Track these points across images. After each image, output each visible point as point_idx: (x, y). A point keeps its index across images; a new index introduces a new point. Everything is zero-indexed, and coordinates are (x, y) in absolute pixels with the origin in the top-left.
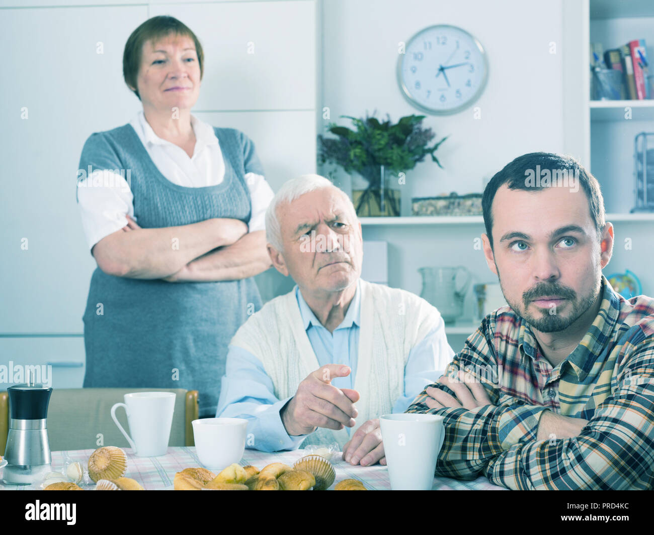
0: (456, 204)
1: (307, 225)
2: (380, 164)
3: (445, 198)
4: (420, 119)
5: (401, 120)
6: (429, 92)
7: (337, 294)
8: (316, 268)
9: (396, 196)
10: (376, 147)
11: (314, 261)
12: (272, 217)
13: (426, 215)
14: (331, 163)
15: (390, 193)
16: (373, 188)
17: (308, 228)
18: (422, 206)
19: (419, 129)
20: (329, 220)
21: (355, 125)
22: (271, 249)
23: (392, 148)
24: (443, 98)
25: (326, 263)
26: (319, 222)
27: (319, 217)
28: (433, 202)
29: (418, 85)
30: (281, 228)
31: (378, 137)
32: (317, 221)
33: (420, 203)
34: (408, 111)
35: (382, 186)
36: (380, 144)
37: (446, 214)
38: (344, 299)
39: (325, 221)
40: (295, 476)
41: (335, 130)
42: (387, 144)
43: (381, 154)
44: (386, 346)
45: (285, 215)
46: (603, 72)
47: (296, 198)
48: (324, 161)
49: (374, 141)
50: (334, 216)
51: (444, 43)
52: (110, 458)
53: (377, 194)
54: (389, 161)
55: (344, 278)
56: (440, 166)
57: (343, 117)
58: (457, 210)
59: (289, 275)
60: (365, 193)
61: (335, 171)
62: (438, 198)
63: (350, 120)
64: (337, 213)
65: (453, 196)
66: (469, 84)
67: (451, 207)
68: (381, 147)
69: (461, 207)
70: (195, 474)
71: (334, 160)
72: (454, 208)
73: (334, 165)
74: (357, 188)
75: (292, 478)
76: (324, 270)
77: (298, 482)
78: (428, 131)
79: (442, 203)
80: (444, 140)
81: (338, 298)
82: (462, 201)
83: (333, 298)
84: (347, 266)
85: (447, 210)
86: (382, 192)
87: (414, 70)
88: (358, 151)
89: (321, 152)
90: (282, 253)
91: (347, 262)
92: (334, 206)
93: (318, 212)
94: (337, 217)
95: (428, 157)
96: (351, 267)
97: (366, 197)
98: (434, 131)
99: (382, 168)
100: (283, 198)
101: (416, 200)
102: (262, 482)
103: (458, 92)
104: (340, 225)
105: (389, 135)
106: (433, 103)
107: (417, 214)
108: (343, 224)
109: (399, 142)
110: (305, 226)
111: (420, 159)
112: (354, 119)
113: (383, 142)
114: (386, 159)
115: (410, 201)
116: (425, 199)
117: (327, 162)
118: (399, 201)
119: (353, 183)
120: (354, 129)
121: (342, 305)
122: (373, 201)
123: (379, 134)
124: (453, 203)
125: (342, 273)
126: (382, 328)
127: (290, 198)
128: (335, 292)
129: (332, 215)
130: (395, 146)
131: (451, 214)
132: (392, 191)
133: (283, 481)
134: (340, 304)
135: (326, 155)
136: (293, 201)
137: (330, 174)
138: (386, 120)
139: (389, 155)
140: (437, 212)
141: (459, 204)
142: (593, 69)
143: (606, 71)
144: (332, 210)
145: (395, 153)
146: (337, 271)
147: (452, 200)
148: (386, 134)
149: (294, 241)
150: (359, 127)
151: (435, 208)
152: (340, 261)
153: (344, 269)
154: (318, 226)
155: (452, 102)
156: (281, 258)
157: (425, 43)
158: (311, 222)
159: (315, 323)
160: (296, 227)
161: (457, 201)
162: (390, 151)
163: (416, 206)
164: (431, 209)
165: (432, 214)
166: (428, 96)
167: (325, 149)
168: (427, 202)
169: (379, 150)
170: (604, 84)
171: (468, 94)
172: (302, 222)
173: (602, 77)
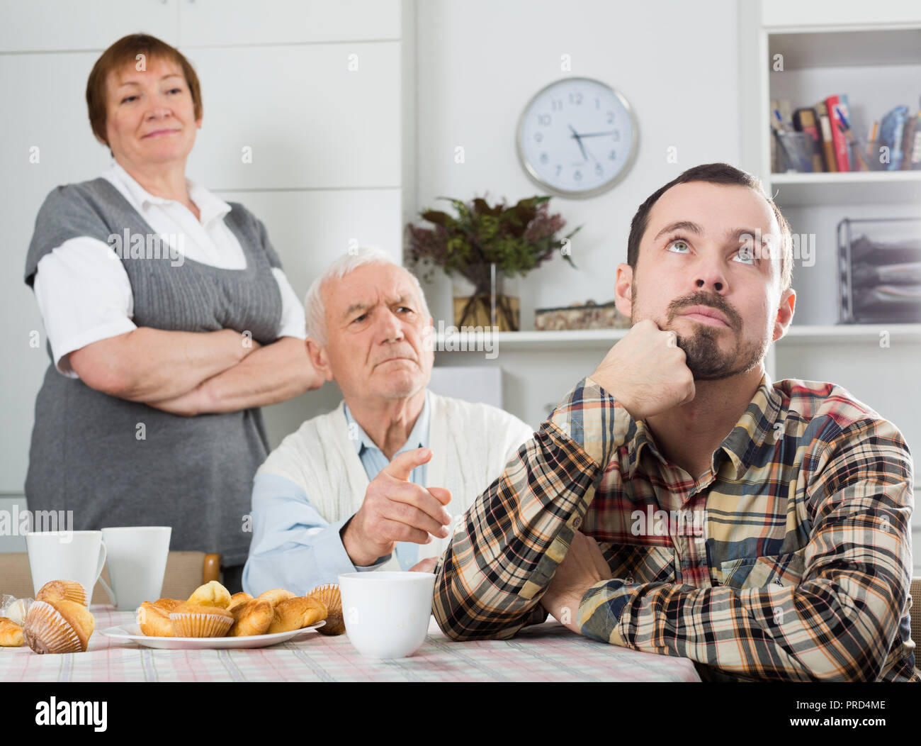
0: (594, 316)
1: (361, 306)
2: (488, 262)
3: (578, 308)
4: (545, 200)
5: (520, 203)
6: (559, 168)
7: (397, 402)
8: (371, 364)
9: (513, 306)
10: (483, 237)
11: (368, 354)
12: (315, 299)
13: (553, 329)
14: (426, 263)
15: (504, 301)
16: (482, 295)
17: (362, 310)
18: (548, 320)
19: (544, 215)
20: (391, 302)
21: (456, 208)
22: (311, 345)
23: (505, 239)
24: (578, 175)
25: (384, 359)
26: (379, 302)
27: (378, 297)
28: (563, 313)
29: (544, 157)
30: (326, 312)
31: (486, 224)
32: (375, 302)
33: (546, 315)
34: (529, 192)
35: (493, 292)
36: (489, 233)
37: (581, 328)
38: (408, 413)
39: (386, 302)
40: (298, 604)
41: (431, 216)
42: (499, 233)
43: (489, 247)
44: (464, 479)
45: (332, 294)
46: (789, 136)
47: (348, 272)
48: (416, 259)
49: (480, 230)
50: (399, 297)
51: (579, 102)
52: (64, 593)
53: (487, 303)
54: (501, 256)
55: (407, 380)
56: (573, 265)
57: (440, 198)
58: (594, 324)
59: (334, 378)
60: (472, 300)
61: (432, 273)
62: (570, 308)
63: (449, 203)
64: (402, 295)
65: (590, 305)
66: (613, 156)
67: (588, 319)
68: (489, 236)
69: (600, 320)
70: (169, 606)
71: (430, 259)
72: (590, 322)
73: (431, 266)
74: (459, 295)
75: (294, 605)
76: (381, 368)
77: (302, 610)
78: (556, 218)
79: (574, 315)
80: (578, 229)
81: (398, 410)
82: (601, 311)
83: (392, 410)
84: (412, 364)
85: (582, 323)
86: (493, 300)
87: (539, 138)
88: (457, 242)
89: (411, 247)
90: (325, 347)
91: (412, 360)
92: (399, 284)
93: (377, 292)
94: (403, 300)
95: (557, 254)
96: (417, 366)
97: (472, 307)
98: (564, 216)
99: (493, 268)
100: (331, 274)
101: (540, 312)
102: (251, 607)
103: (598, 167)
104: (406, 310)
105: (501, 222)
106: (566, 182)
107: (542, 329)
108: (410, 310)
109: (517, 232)
110: (359, 307)
111: (547, 257)
112: (454, 201)
113: (492, 230)
114: (497, 253)
115: (532, 314)
116: (552, 310)
117: (421, 260)
118: (518, 313)
119: (455, 289)
120: (455, 215)
121: (405, 423)
122: (481, 313)
123: (487, 221)
124: (590, 315)
125: (406, 372)
126: (458, 454)
127: (341, 273)
128: (394, 399)
129: (396, 296)
130: (508, 236)
131: (588, 328)
132: (508, 299)
133: (282, 609)
134: (401, 420)
135: (418, 251)
136: (344, 276)
137: (425, 277)
138: (500, 202)
139: (500, 248)
140: (568, 327)
141: (597, 316)
142: (775, 133)
143: (792, 134)
144: (397, 290)
145: (509, 245)
146: (397, 370)
147: (588, 311)
148: (496, 220)
149: (342, 328)
150: (461, 212)
151: (566, 321)
152: (403, 356)
153: (408, 368)
154: (376, 310)
155: (590, 181)
156: (323, 356)
157: (554, 103)
158: (367, 302)
159: (368, 444)
160: (347, 307)
161: (595, 311)
162: (502, 242)
163: (541, 320)
164: (560, 323)
165: (561, 329)
166: (558, 174)
167: (417, 242)
168: (555, 314)
169: (488, 241)
170: (790, 152)
171: (611, 169)
172: (354, 302)
173: (787, 143)
